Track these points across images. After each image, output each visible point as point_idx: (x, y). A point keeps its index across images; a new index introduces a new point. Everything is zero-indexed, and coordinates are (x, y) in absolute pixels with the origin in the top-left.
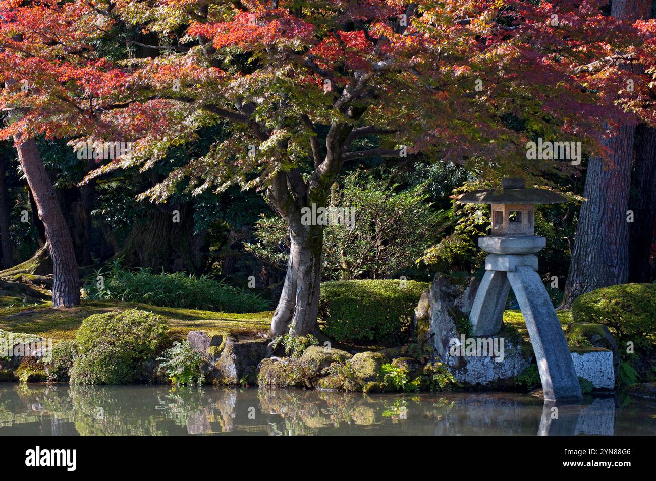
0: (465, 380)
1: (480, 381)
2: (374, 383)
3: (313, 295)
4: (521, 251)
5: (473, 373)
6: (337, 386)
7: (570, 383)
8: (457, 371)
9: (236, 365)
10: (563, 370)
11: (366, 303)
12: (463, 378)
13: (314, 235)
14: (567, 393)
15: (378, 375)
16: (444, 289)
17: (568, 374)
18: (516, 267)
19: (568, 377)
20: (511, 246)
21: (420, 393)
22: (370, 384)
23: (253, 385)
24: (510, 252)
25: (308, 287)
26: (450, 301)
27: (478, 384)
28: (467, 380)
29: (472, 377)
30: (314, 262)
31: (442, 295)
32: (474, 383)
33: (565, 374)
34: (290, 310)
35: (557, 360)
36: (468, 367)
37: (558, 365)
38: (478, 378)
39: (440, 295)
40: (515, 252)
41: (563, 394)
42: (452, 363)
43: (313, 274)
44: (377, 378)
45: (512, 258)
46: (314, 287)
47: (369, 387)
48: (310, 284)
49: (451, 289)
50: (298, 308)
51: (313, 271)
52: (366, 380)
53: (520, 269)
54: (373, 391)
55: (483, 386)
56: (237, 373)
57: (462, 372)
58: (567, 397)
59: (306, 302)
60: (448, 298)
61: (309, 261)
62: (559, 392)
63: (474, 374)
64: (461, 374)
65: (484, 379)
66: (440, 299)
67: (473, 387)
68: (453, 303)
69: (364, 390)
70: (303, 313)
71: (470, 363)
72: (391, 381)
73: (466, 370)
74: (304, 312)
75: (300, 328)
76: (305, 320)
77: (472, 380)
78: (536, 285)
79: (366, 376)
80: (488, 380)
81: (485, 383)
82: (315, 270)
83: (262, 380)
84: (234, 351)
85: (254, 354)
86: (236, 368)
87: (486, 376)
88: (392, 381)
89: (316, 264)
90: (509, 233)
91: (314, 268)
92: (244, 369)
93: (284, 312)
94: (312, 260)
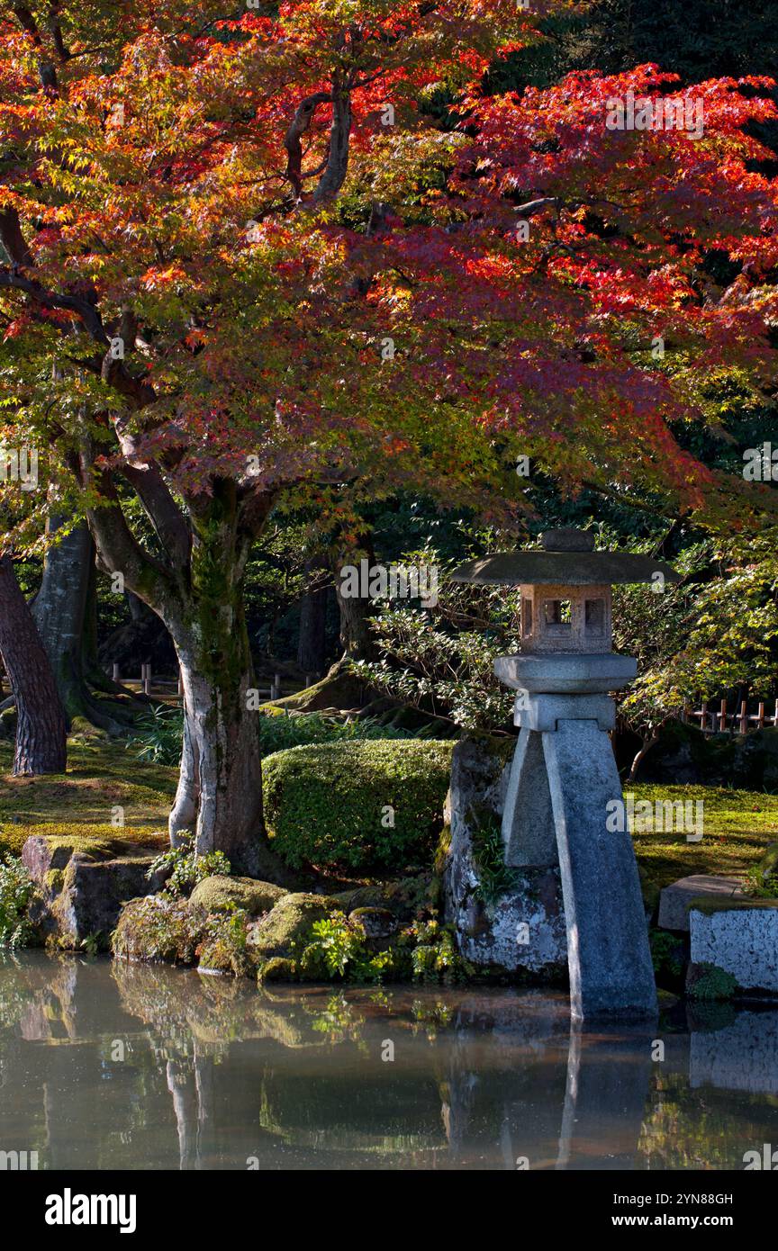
0: (490, 959)
1: (524, 962)
2: (282, 960)
3: (228, 771)
4: (565, 687)
5: (507, 944)
6: (222, 964)
7: (629, 979)
8: (472, 941)
9: (77, 908)
10: (616, 949)
11: (342, 790)
12: (487, 955)
13: (212, 647)
14: (617, 1002)
15: (293, 944)
16: (470, 763)
17: (627, 960)
18: (556, 722)
19: (628, 967)
20: (539, 676)
21: (383, 984)
22: (274, 962)
23: (104, 952)
24: (541, 689)
25: (214, 755)
26: (479, 790)
27: (521, 968)
28: (495, 961)
29: (507, 954)
30: (219, 702)
31: (463, 776)
32: (511, 967)
33: (620, 959)
34: (193, 799)
35: (604, 928)
36: (496, 931)
37: (606, 940)
38: (519, 956)
39: (459, 778)
40: (551, 688)
41: (606, 1003)
42: (465, 924)
43: (221, 728)
44: (289, 951)
45: (547, 701)
46: (228, 755)
47: (267, 968)
48: (218, 748)
49: (485, 764)
50: (204, 796)
51: (220, 722)
52: (268, 953)
53: (565, 725)
54: (277, 979)
55: (532, 973)
56: (78, 926)
57: (484, 944)
58: (615, 1011)
59: (215, 785)
60: (476, 784)
61: (208, 699)
62: (596, 1000)
63: (510, 948)
64: (482, 947)
65: (533, 958)
66: (459, 785)
67: (508, 974)
68: (483, 795)
69: (259, 976)
70: (213, 807)
71: (498, 923)
72: (320, 959)
73: (491, 940)
74: (214, 803)
75: (211, 838)
76: (216, 820)
77: (507, 959)
78: (594, 762)
79: (272, 945)
80: (545, 961)
81: (536, 968)
82: (223, 719)
83: (116, 941)
84: (79, 880)
85: (121, 888)
86: (77, 915)
87: (536, 953)
88: (322, 958)
89: (224, 708)
90: (542, 647)
91: (220, 716)
92: (96, 918)
93: (185, 804)
94: (214, 698)
